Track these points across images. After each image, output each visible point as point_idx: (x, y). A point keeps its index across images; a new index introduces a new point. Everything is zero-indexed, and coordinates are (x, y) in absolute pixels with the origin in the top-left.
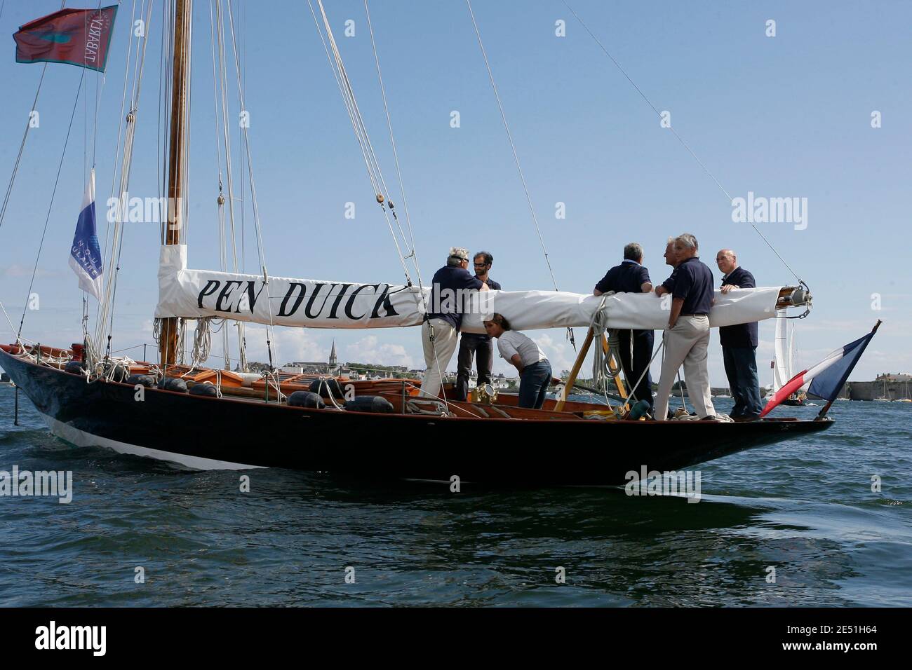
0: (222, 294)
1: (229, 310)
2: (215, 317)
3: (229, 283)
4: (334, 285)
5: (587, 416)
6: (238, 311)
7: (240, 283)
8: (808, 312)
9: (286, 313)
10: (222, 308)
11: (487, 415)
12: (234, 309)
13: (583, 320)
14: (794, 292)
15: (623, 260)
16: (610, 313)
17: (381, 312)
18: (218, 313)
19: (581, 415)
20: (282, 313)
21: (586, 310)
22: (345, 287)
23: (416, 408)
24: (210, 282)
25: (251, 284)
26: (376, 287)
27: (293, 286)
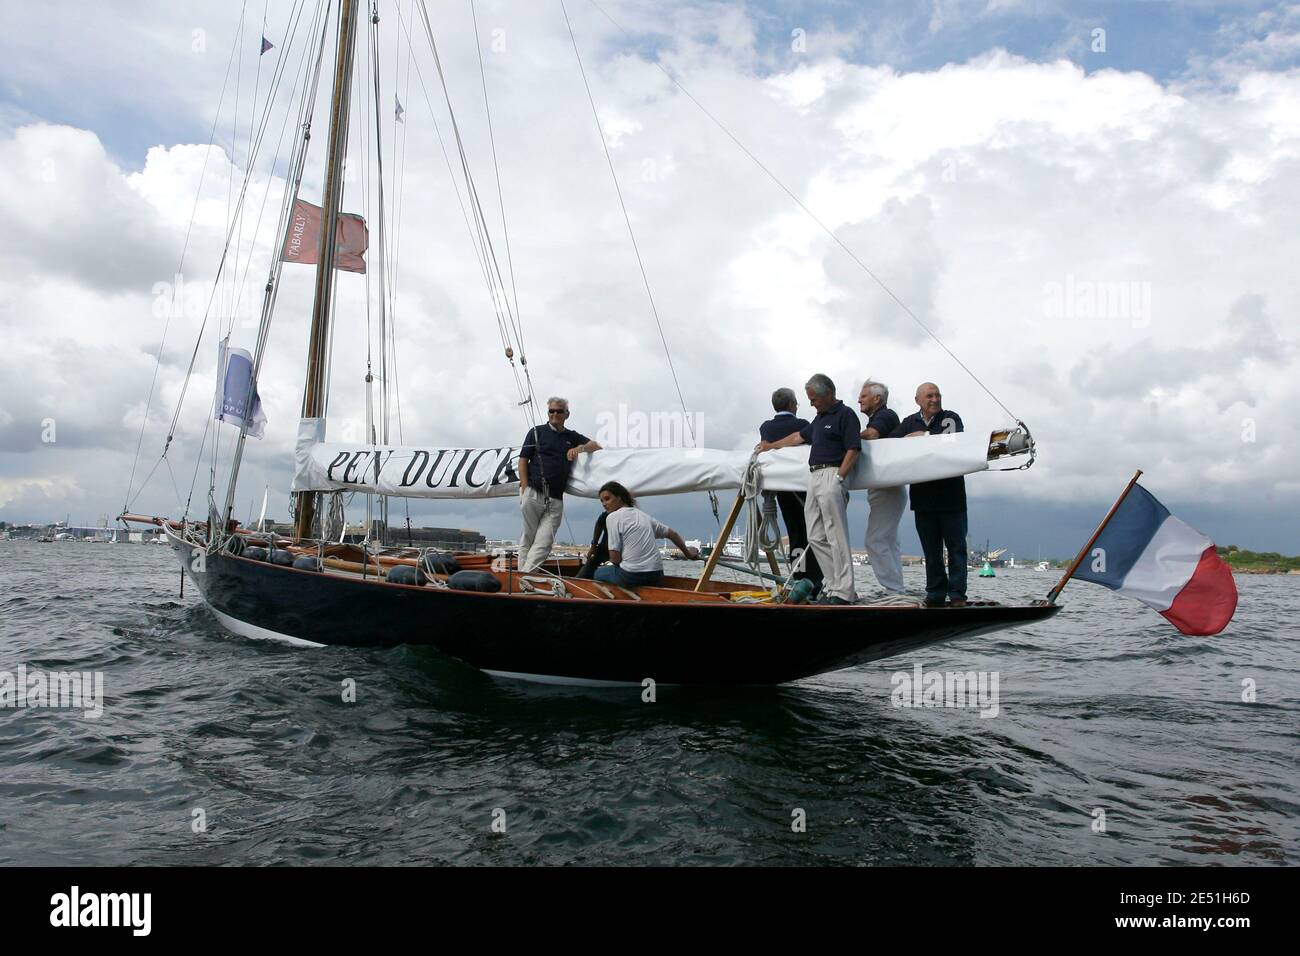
0: (350, 465)
1: (355, 481)
2: (344, 490)
3: (359, 454)
4: (456, 451)
5: (736, 598)
6: (363, 483)
7: (368, 453)
8: (1032, 461)
9: (408, 483)
10: (349, 480)
11: (612, 596)
12: (360, 481)
13: (731, 480)
14: (1009, 436)
15: (776, 414)
16: (765, 470)
17: (503, 477)
18: (345, 485)
19: (728, 597)
20: (404, 483)
21: (734, 467)
22: (468, 453)
23: (530, 586)
24: (342, 454)
25: (378, 454)
26: (498, 451)
27: (417, 453)
